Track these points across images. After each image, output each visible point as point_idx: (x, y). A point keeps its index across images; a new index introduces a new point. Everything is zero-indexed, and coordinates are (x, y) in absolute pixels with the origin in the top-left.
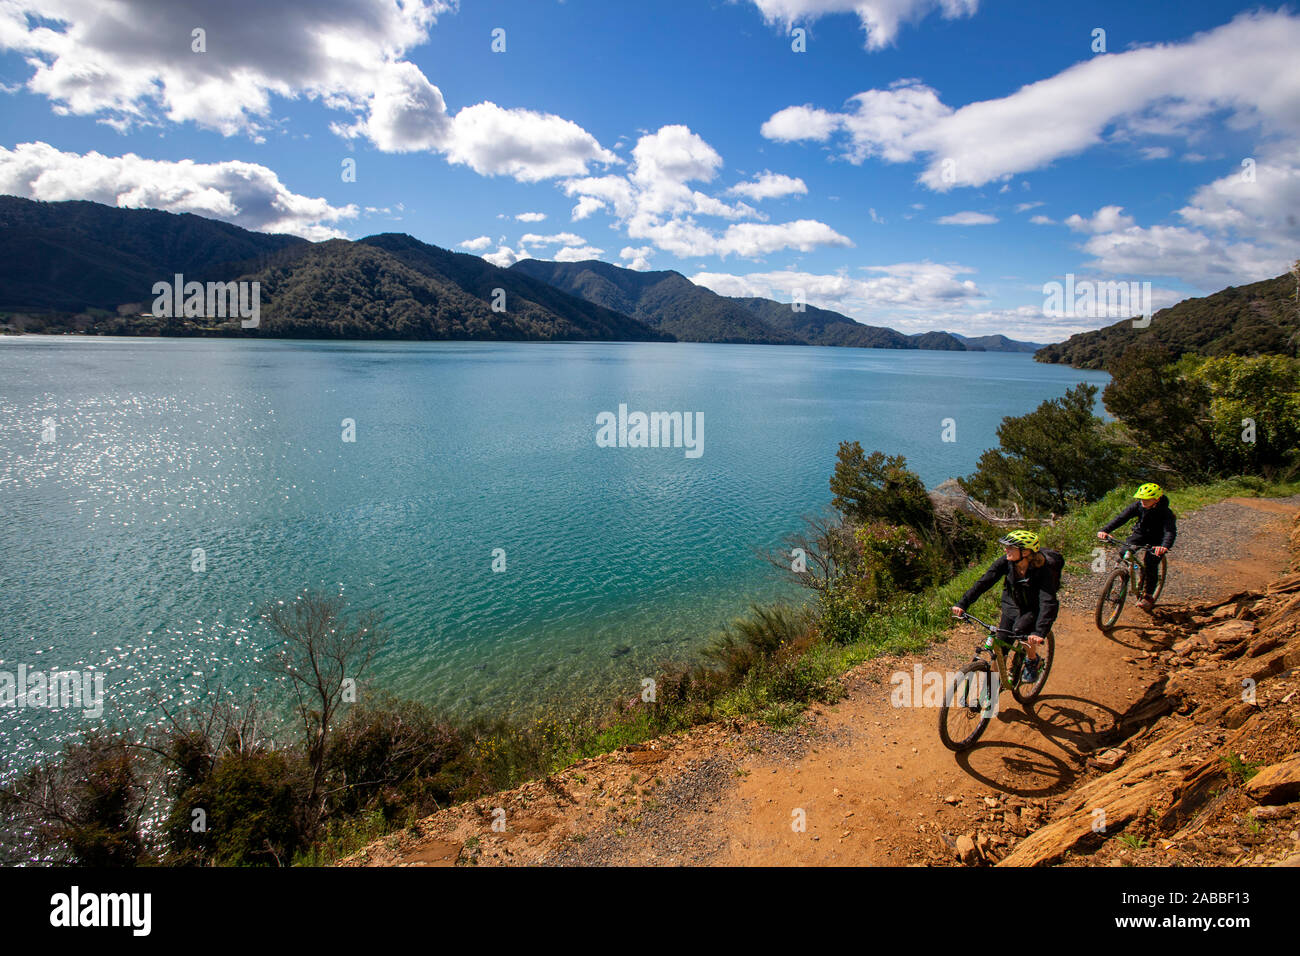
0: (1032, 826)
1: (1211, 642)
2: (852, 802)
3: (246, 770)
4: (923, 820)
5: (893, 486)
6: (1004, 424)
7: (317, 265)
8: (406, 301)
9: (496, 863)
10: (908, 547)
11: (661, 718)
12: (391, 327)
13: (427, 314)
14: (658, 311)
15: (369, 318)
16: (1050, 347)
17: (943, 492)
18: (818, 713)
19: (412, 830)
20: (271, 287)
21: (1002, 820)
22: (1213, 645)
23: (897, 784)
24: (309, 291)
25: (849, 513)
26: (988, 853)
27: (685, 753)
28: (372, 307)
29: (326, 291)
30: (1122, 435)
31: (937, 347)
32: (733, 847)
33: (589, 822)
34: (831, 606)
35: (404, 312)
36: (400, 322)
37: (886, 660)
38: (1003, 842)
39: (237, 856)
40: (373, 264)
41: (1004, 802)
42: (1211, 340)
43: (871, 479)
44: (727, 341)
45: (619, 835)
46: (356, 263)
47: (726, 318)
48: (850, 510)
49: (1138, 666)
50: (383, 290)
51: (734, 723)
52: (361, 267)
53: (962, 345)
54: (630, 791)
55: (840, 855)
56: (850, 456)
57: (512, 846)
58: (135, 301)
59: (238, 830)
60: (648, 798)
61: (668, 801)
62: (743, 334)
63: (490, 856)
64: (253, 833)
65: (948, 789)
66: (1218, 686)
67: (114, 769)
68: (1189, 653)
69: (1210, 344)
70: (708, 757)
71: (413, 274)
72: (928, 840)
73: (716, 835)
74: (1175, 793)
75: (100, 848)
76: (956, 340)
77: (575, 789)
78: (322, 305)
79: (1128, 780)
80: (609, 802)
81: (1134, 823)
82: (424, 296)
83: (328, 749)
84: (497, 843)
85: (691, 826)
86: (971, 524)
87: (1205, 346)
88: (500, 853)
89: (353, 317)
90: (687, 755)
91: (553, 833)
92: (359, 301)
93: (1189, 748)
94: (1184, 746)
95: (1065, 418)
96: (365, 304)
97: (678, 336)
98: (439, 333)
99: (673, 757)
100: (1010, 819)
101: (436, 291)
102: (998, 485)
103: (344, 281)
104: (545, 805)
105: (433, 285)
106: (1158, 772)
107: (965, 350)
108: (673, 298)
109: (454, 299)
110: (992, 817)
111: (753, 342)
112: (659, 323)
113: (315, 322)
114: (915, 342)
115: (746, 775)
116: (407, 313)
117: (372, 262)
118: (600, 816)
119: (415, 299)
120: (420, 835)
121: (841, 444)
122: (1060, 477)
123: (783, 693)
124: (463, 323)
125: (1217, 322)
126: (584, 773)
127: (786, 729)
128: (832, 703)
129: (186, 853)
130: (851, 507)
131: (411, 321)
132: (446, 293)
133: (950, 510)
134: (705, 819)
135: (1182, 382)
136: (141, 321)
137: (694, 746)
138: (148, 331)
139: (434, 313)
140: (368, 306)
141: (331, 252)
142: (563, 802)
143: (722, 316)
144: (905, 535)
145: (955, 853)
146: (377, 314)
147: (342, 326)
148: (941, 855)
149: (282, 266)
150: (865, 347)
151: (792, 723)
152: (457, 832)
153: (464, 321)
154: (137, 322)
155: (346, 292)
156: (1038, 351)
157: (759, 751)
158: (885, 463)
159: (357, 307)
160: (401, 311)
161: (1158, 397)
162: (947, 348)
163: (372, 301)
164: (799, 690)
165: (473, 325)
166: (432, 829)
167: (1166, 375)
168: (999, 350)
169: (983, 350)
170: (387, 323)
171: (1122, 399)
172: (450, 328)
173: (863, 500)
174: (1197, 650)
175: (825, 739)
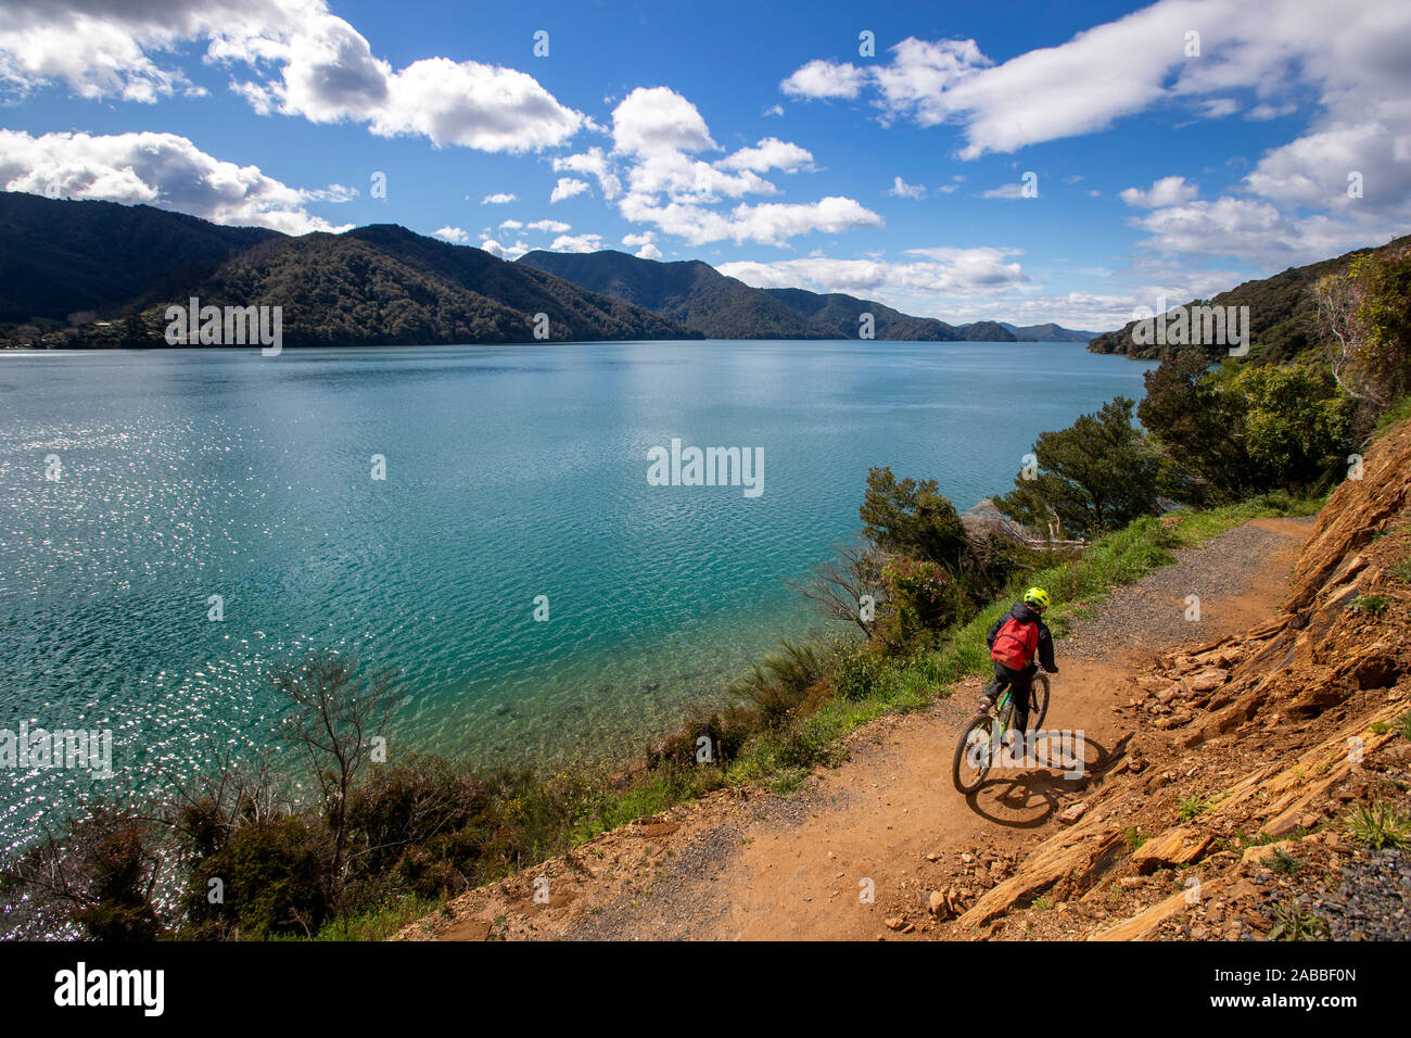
0: (999, 878)
1: (1190, 689)
2: (844, 864)
3: (264, 839)
4: (904, 878)
5: (925, 512)
6: (1041, 440)
7: (297, 262)
8: (403, 301)
9: (523, 938)
10: (933, 585)
11: (677, 785)
12: (386, 331)
13: (426, 315)
14: (683, 305)
15: (361, 321)
16: (1105, 336)
17: (977, 516)
18: (821, 778)
19: (446, 912)
20: (246, 289)
21: (973, 874)
22: (1191, 693)
23: (886, 844)
24: (290, 293)
25: (880, 542)
26: (956, 906)
27: (695, 822)
28: (363, 310)
29: (310, 292)
30: (1158, 449)
31: (986, 339)
32: (734, 912)
33: (605, 895)
34: (845, 661)
35: (400, 313)
36: (397, 324)
37: (890, 719)
38: (971, 894)
39: (263, 925)
40: (361, 260)
41: (978, 857)
42: (1271, 326)
43: (902, 506)
44: (759, 337)
45: (632, 906)
46: (343, 259)
47: (757, 312)
48: (881, 540)
49: (1123, 715)
50: (375, 289)
51: (742, 792)
52: (348, 265)
53: (1012, 336)
54: (643, 863)
55: (828, 913)
56: (881, 481)
57: (536, 922)
58: (88, 309)
59: (262, 899)
60: (660, 870)
61: (678, 871)
62: (776, 328)
63: (518, 930)
64: (277, 901)
65: (931, 847)
66: (1168, 746)
67: (123, 844)
68: (1170, 701)
69: (1269, 330)
70: (716, 826)
71: (407, 271)
72: (907, 896)
73: (719, 901)
74: (1091, 858)
75: (116, 925)
76: (1006, 331)
77: (593, 864)
78: (306, 308)
79: (1067, 842)
80: (624, 875)
81: (1060, 882)
82: (421, 295)
83: (348, 810)
84: (522, 919)
85: (698, 894)
86: (1005, 548)
87: (1264, 332)
88: (526, 929)
89: (343, 321)
90: (697, 826)
91: (573, 908)
92: (349, 303)
93: (1116, 813)
94: (1113, 812)
95: (1102, 432)
96: (355, 306)
97: (706, 333)
98: (441, 336)
99: (683, 828)
100: (980, 874)
101: (435, 290)
102: (1035, 503)
103: (329, 280)
104: (565, 881)
105: (432, 284)
106: (1088, 836)
107: (1015, 341)
108: (699, 290)
109: (456, 298)
110: (966, 871)
111: (788, 337)
112: (685, 319)
113: (299, 327)
114: (962, 333)
115: (750, 842)
116: (403, 315)
117: (360, 258)
118: (616, 889)
119: (411, 299)
120: (452, 917)
121: (871, 470)
122: (1097, 494)
123: (789, 760)
124: (467, 325)
125: (1277, 305)
126: (601, 848)
127: (790, 796)
128: (835, 767)
129: (208, 924)
130: (882, 536)
131: (409, 324)
132: (447, 291)
133: (983, 533)
134: (711, 886)
135: (1217, 394)
136: (95, 331)
137: (704, 816)
138: (106, 342)
139: (434, 314)
140: (359, 308)
141: (313, 247)
142: (582, 878)
143: (753, 310)
144: (930, 573)
145: (928, 907)
146: (370, 316)
147: (330, 331)
148: (916, 909)
149: (257, 265)
150: (909, 340)
151: (796, 788)
152: (486, 911)
153: (468, 321)
154: (92, 333)
155: (332, 293)
156: (1092, 341)
157: (764, 818)
158: (917, 487)
159: (346, 309)
160: (397, 313)
161: (1192, 412)
162: (997, 339)
163: (363, 302)
164: (804, 756)
165: (479, 326)
166: (463, 910)
167: (1201, 389)
168: (1051, 340)
169: (1036, 341)
170: (382, 327)
171: (1155, 413)
172: (453, 331)
173: (894, 529)
174: (1177, 698)
175: (825, 804)
